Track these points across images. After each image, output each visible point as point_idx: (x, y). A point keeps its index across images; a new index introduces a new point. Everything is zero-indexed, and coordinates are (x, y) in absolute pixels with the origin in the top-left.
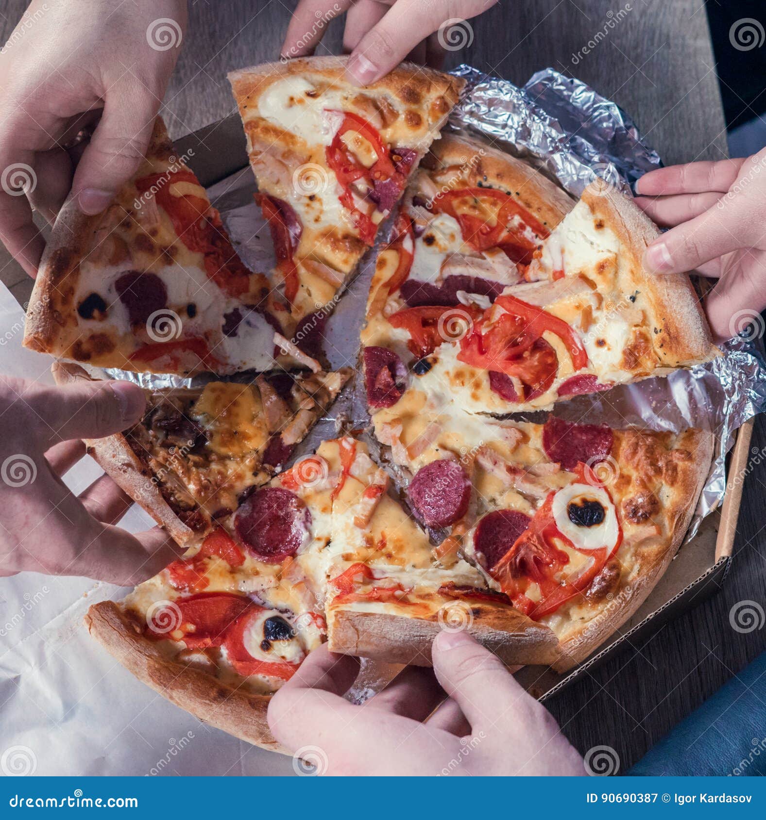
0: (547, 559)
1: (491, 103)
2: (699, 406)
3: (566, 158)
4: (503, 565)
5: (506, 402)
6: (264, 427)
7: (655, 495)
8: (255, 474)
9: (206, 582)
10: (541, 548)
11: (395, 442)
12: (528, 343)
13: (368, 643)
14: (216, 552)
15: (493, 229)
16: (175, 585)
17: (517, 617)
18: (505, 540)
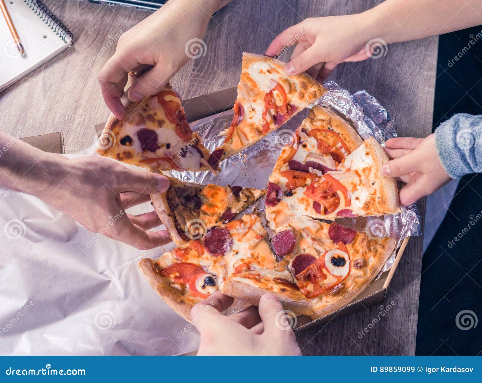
0: (319, 276)
1: (339, 98)
2: (394, 229)
3: (363, 124)
4: (301, 275)
5: (317, 214)
6: (225, 204)
7: (367, 259)
8: (216, 222)
9: (187, 259)
10: (317, 271)
11: (271, 220)
12: (331, 193)
13: (237, 293)
14: (194, 248)
15: (330, 146)
16: (176, 258)
17: (299, 295)
18: (305, 265)
